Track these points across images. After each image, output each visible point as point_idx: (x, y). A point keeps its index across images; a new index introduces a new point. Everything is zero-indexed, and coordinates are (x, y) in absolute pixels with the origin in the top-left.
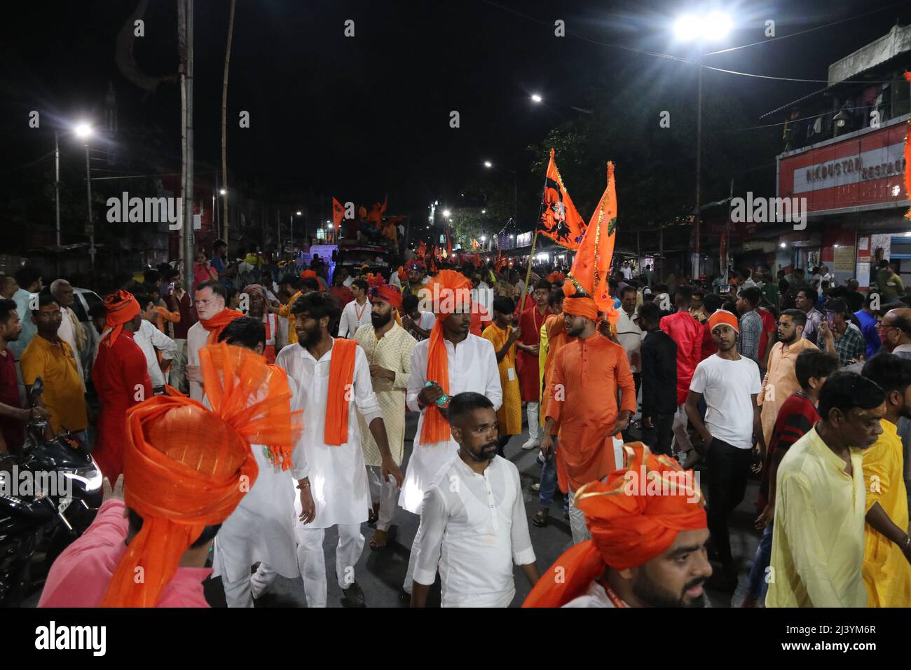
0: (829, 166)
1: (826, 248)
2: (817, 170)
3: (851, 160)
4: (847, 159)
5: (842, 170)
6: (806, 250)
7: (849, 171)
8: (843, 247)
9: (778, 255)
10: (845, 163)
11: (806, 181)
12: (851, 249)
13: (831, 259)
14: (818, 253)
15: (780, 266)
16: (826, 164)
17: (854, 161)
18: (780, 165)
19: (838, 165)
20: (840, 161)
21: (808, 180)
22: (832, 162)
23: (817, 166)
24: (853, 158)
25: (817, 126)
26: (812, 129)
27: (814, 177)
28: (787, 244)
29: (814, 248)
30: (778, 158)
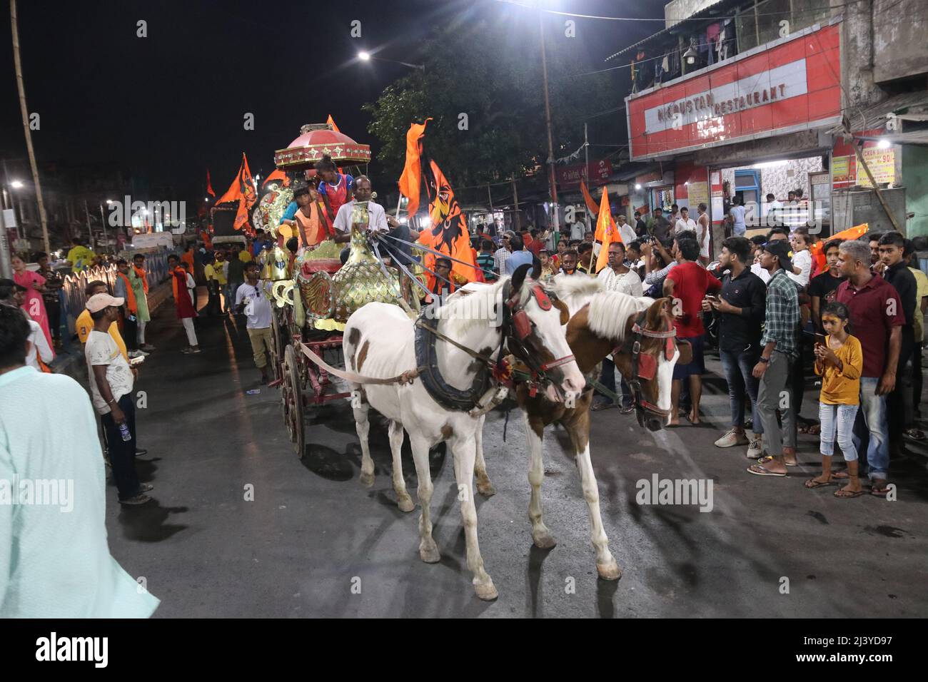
0: (680, 104)
1: (679, 186)
2: (669, 109)
3: (702, 97)
4: (698, 96)
5: (694, 107)
6: (659, 189)
7: (701, 107)
8: (696, 183)
9: (631, 197)
10: (696, 100)
11: (659, 121)
12: (703, 185)
13: (685, 196)
14: (672, 192)
15: (634, 208)
16: (678, 103)
17: (705, 98)
18: (629, 108)
19: (689, 102)
20: (691, 98)
21: (660, 119)
22: (683, 100)
23: (667, 106)
24: (704, 95)
25: (665, 65)
26: (660, 68)
27: (667, 116)
28: (642, 186)
29: (667, 187)
30: (626, 99)
